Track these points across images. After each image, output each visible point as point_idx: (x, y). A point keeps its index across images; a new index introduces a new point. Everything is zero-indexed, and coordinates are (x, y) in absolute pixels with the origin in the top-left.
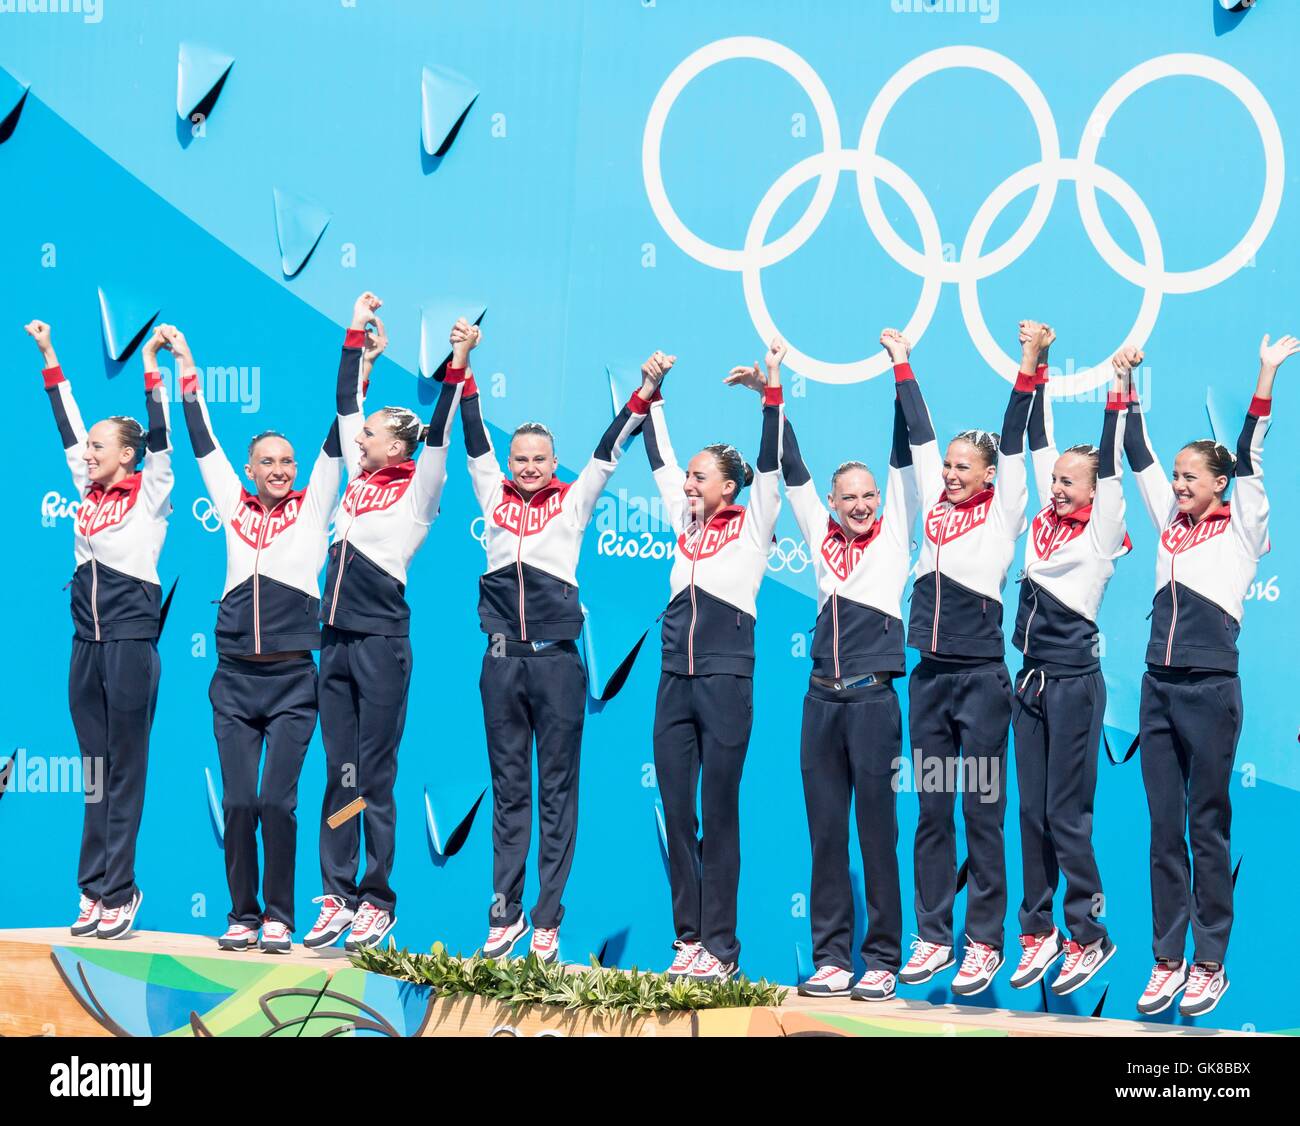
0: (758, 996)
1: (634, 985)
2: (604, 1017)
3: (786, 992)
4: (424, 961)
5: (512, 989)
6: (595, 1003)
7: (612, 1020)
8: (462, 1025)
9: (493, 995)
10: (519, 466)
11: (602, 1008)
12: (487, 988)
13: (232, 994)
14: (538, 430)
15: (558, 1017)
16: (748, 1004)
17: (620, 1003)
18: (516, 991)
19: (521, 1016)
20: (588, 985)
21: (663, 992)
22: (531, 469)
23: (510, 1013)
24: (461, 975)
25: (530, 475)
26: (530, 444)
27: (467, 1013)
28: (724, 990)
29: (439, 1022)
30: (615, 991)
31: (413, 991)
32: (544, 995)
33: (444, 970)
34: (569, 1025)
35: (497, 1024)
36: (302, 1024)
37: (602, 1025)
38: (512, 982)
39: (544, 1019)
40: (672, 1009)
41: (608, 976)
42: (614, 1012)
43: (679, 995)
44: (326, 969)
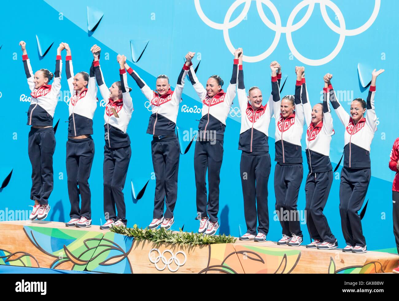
0: (228, 240)
1: (192, 237)
2: (183, 246)
3: (236, 239)
4: (131, 230)
5: (157, 238)
6: (181, 242)
7: (186, 247)
8: (142, 248)
9: (151, 240)
10: (158, 88)
11: (183, 244)
12: (150, 238)
13: (75, 240)
14: (164, 77)
15: (170, 246)
16: (225, 243)
17: (188, 242)
18: (158, 239)
19: (160, 246)
20: (179, 237)
21: (201, 239)
22: (162, 88)
23: (156, 245)
24: (142, 234)
25: (161, 90)
26: (162, 81)
27: (144, 245)
28: (218, 238)
29: (136, 248)
30: (187, 239)
31: (128, 239)
32: (166, 240)
33: (137, 232)
34: (173, 248)
35: (153, 248)
36: (96, 248)
37: (183, 249)
38: (157, 236)
39: (166, 247)
40: (203, 244)
41: (185, 234)
42: (186, 245)
43: (205, 240)
44: (103, 232)
